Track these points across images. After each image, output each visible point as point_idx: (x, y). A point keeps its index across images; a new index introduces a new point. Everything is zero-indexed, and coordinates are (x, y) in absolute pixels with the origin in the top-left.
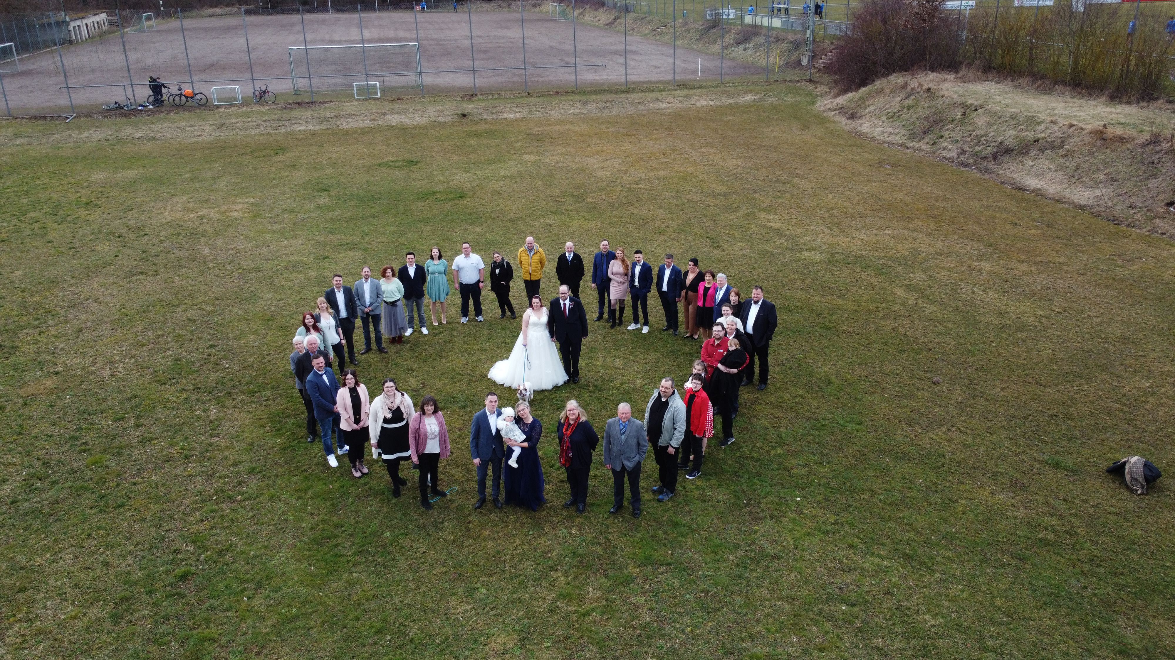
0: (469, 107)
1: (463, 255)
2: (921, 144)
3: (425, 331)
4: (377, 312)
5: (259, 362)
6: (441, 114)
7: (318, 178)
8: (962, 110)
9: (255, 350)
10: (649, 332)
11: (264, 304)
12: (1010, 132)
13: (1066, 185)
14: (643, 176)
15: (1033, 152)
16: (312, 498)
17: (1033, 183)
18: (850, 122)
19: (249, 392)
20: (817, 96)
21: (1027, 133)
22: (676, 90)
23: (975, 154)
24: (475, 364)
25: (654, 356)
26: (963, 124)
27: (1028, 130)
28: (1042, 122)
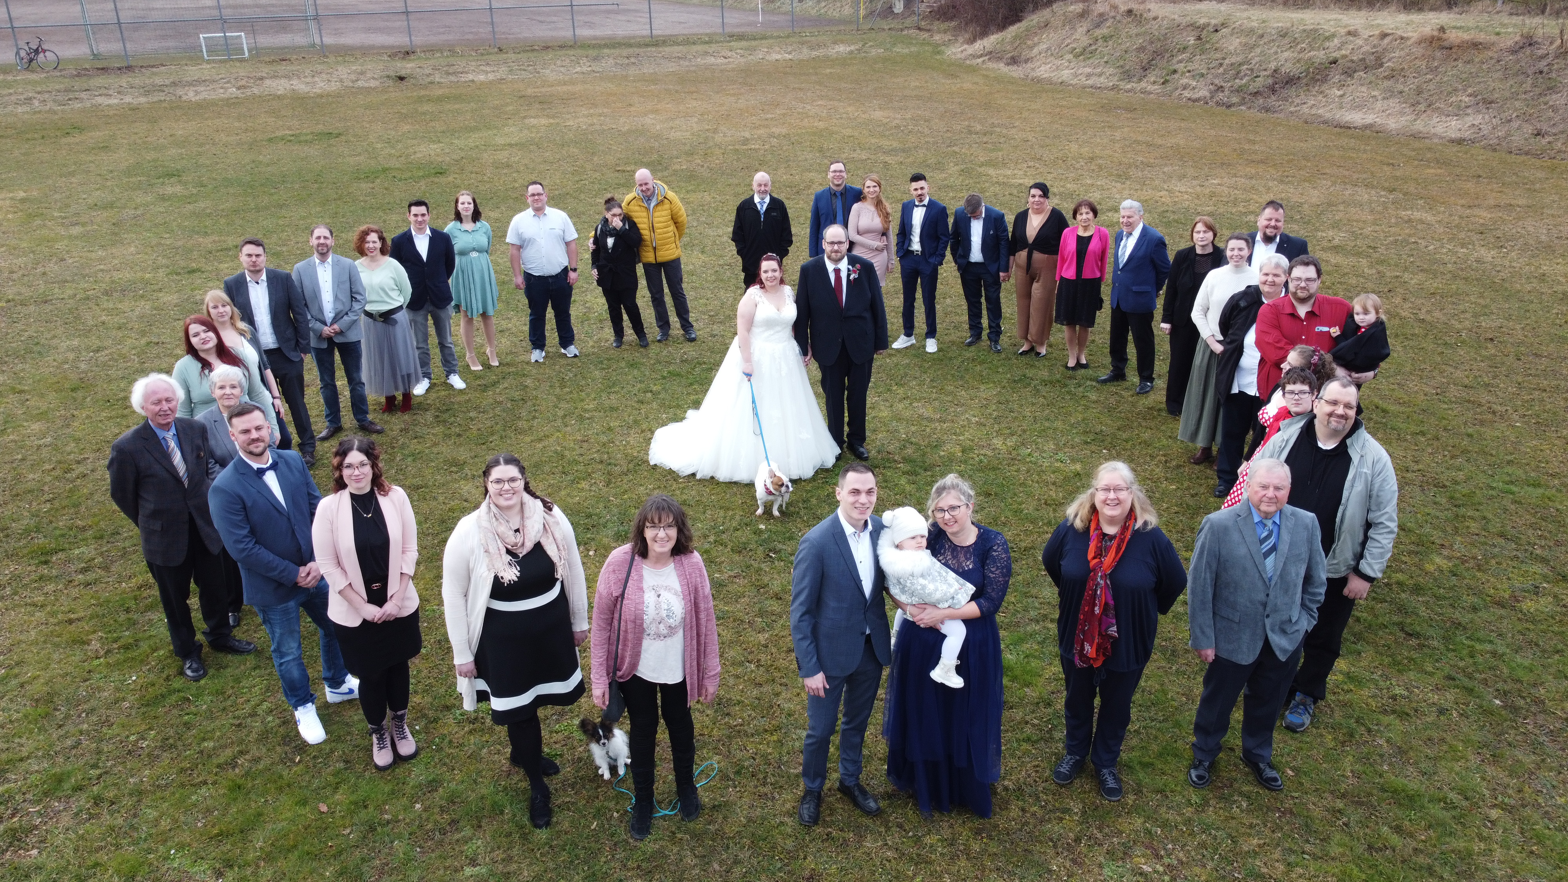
0: (407, 67)
1: (530, 212)
2: (1143, 84)
3: (457, 382)
4: (352, 337)
5: (56, 478)
6: (362, 77)
7: (154, 160)
8: (1195, 33)
9: (45, 453)
10: (940, 350)
11: (60, 358)
12: (1286, 54)
13: (1413, 117)
14: (747, 135)
15: (1336, 77)
16: (269, 858)
17: (1356, 118)
18: (1015, 68)
19: (32, 554)
20: (938, 45)
21: (1312, 53)
22: (729, 42)
23: (1239, 90)
24: (604, 439)
25: (987, 392)
26: (1203, 52)
27: (1313, 49)
28: (1333, 35)
